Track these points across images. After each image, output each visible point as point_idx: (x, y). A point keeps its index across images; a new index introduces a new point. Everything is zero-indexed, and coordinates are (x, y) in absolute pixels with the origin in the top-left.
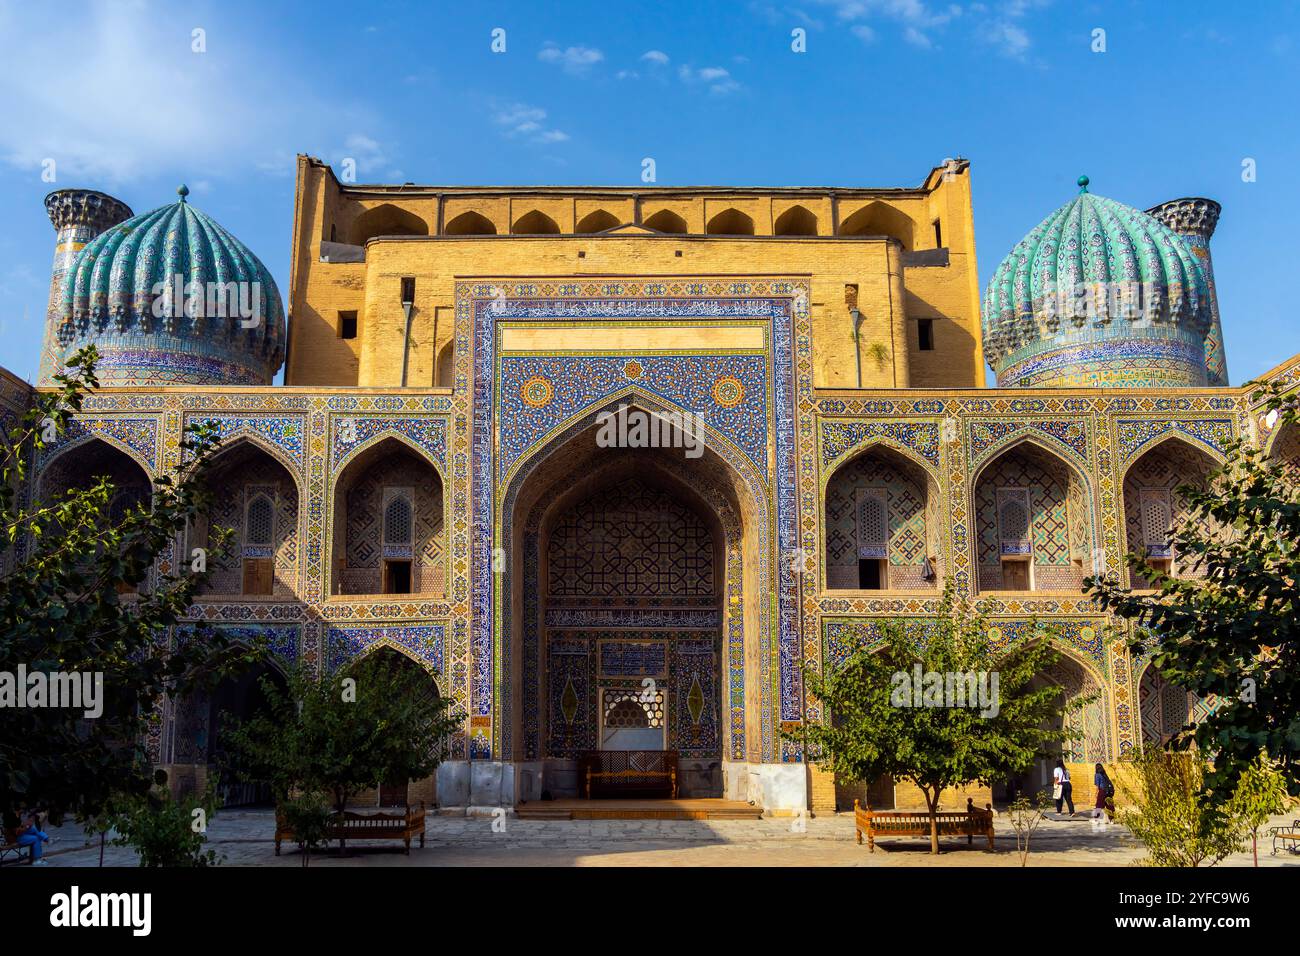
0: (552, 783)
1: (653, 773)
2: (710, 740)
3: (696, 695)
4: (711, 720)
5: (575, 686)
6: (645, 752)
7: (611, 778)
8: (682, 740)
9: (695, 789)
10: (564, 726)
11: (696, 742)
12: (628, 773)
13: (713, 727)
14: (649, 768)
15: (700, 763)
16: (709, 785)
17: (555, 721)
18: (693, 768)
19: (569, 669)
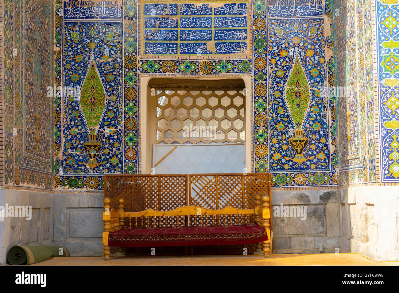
0: (64, 229)
1: (229, 210)
2: (322, 156)
3: (297, 84)
4: (323, 123)
5: (101, 72)
6: (215, 176)
7: (158, 219)
8: (277, 156)
9: (298, 235)
10: (84, 136)
11: (299, 159)
12: (185, 210)
13: (326, 136)
14: (222, 202)
15: (307, 193)
16: (321, 229)
17: (68, 128)
18: (296, 201)
19: (93, 46)
